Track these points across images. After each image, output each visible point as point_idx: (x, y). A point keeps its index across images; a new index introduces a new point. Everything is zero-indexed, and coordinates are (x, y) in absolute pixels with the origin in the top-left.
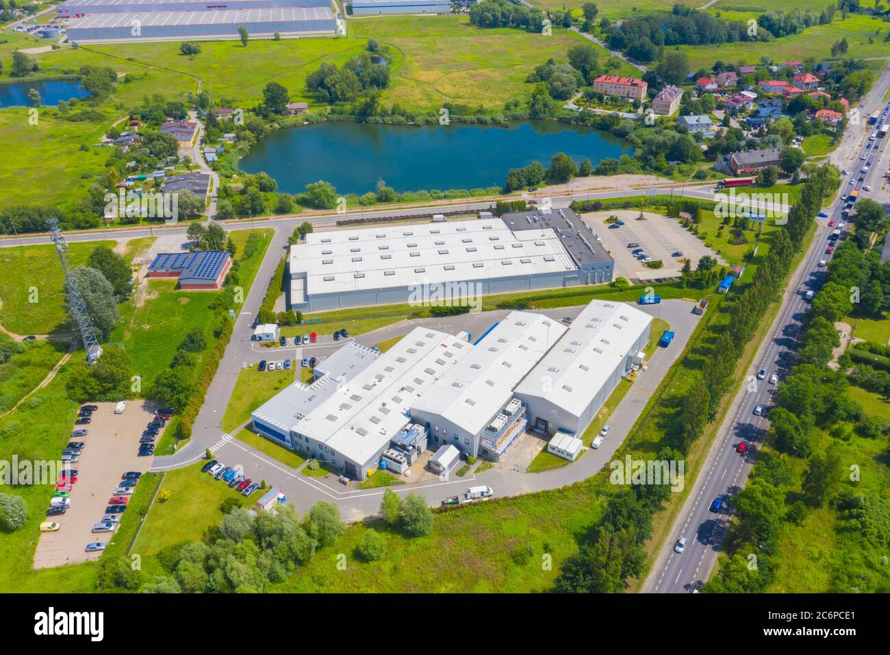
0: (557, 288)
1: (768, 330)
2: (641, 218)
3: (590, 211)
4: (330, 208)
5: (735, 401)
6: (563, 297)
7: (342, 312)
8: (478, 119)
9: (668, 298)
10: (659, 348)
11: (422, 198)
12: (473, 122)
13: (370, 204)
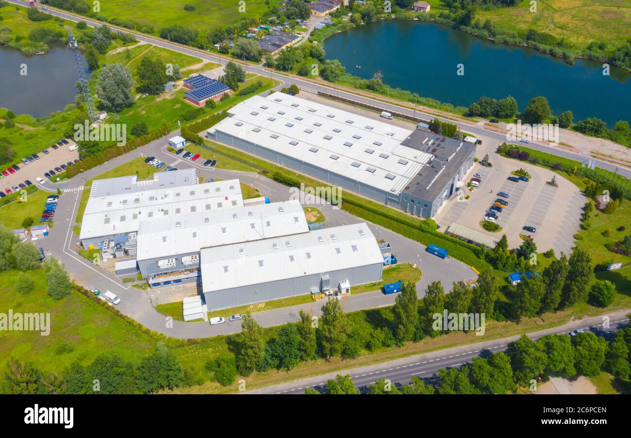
0: (377, 202)
1: (495, 338)
2: (552, 183)
3: (514, 158)
4: (332, 82)
5: (353, 369)
6: (371, 211)
7: (230, 150)
8: (551, 50)
9: (459, 259)
10: (380, 291)
11: (400, 97)
12: (544, 52)
13: (361, 88)
